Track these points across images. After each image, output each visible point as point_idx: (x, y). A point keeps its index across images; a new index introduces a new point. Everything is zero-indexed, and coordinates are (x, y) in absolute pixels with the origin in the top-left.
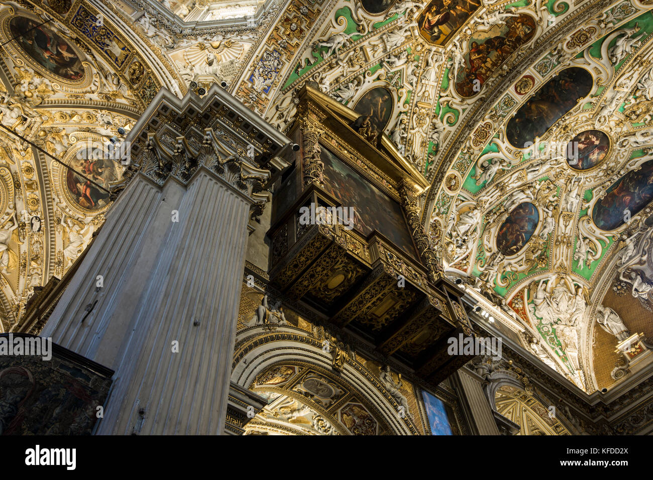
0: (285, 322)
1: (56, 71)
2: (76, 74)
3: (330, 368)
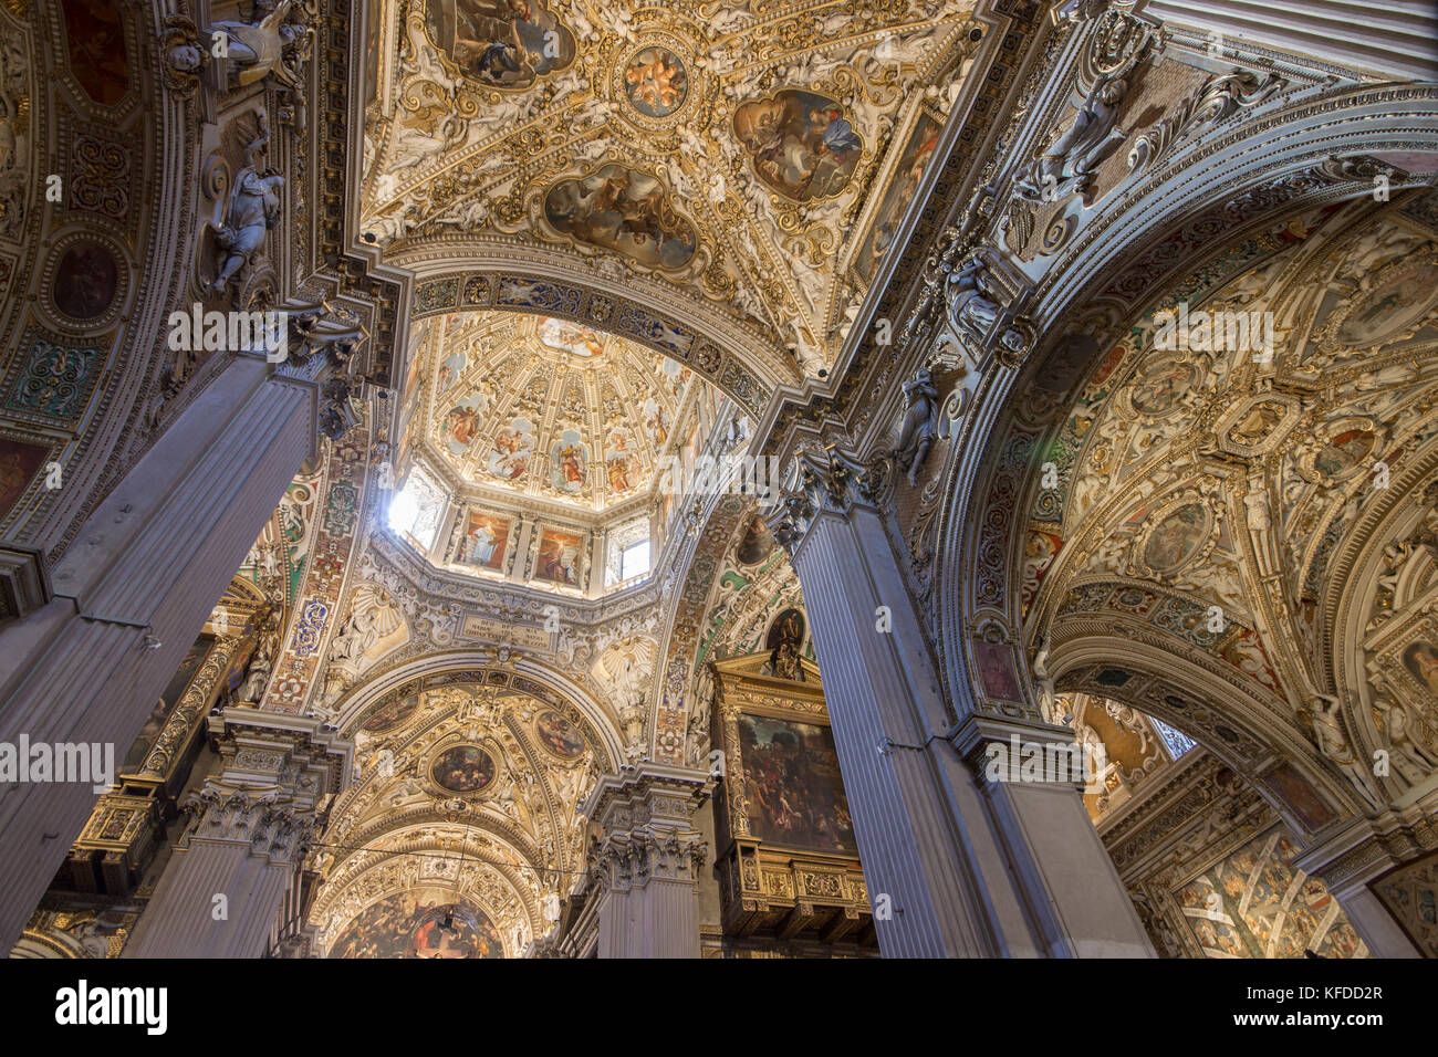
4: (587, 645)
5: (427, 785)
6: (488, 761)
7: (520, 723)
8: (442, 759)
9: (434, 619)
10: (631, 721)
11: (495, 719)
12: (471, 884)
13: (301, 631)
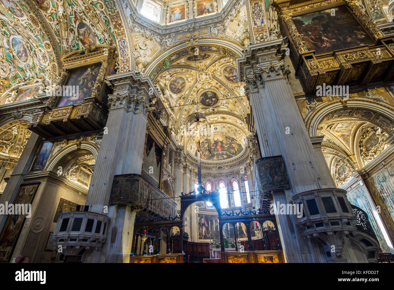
0: (318, 103)
1: (203, 59)
2: (208, 56)
3: (342, 107)
4: (222, 27)
5: (201, 107)
6: (215, 94)
7: (218, 77)
8: (201, 98)
9: (167, 40)
10: (244, 40)
11: (210, 78)
12: (226, 131)
13: (121, 51)
